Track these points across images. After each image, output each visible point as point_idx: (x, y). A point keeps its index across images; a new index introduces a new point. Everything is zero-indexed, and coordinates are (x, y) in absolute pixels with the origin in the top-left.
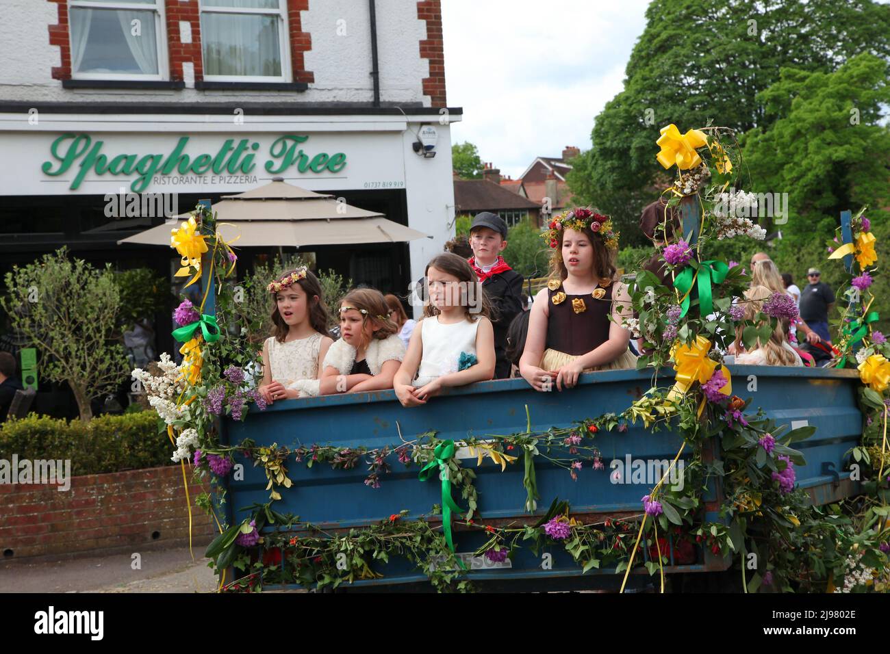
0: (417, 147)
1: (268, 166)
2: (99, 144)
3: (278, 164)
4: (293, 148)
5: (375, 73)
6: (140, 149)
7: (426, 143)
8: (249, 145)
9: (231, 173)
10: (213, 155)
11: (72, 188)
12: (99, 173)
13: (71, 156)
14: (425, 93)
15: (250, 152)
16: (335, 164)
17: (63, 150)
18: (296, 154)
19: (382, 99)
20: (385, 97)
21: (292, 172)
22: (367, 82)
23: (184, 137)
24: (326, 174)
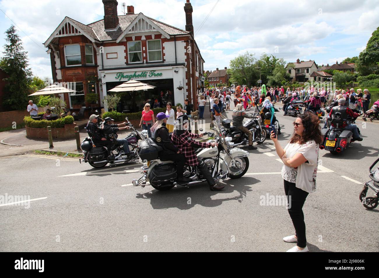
0: (175, 71)
1: (149, 76)
2: (123, 74)
3: (151, 75)
4: (153, 72)
5: (176, 59)
6: (129, 74)
7: (176, 70)
8: (146, 72)
9: (143, 77)
10: (140, 74)
11: (120, 80)
12: (123, 78)
13: (119, 76)
14: (186, 61)
15: (146, 73)
16: (161, 75)
17: (118, 75)
18: (154, 73)
19: (177, 63)
20: (178, 62)
21: (153, 76)
22: (175, 60)
23: (136, 72)
24: (159, 76)
